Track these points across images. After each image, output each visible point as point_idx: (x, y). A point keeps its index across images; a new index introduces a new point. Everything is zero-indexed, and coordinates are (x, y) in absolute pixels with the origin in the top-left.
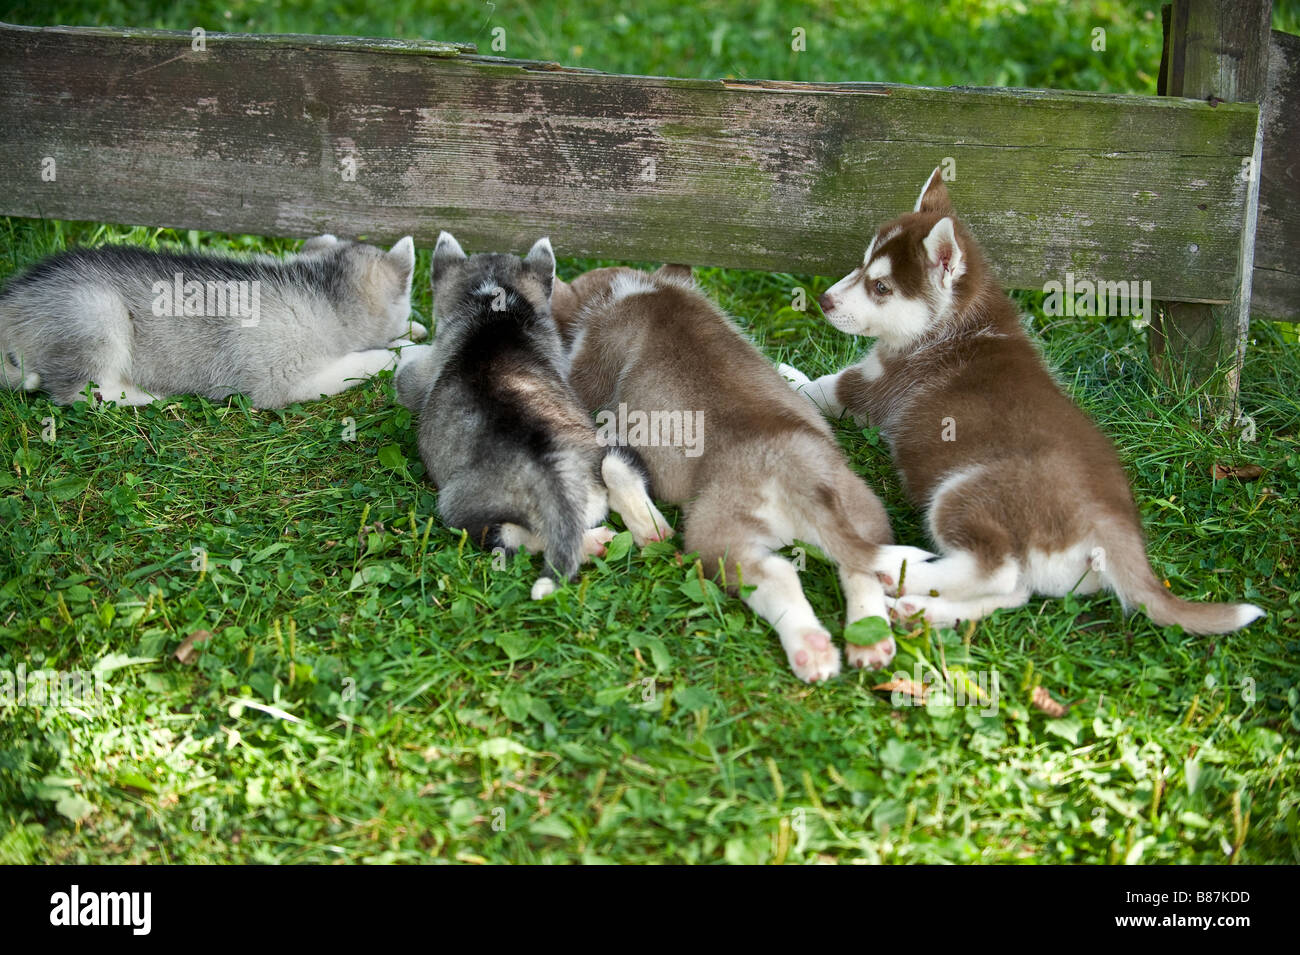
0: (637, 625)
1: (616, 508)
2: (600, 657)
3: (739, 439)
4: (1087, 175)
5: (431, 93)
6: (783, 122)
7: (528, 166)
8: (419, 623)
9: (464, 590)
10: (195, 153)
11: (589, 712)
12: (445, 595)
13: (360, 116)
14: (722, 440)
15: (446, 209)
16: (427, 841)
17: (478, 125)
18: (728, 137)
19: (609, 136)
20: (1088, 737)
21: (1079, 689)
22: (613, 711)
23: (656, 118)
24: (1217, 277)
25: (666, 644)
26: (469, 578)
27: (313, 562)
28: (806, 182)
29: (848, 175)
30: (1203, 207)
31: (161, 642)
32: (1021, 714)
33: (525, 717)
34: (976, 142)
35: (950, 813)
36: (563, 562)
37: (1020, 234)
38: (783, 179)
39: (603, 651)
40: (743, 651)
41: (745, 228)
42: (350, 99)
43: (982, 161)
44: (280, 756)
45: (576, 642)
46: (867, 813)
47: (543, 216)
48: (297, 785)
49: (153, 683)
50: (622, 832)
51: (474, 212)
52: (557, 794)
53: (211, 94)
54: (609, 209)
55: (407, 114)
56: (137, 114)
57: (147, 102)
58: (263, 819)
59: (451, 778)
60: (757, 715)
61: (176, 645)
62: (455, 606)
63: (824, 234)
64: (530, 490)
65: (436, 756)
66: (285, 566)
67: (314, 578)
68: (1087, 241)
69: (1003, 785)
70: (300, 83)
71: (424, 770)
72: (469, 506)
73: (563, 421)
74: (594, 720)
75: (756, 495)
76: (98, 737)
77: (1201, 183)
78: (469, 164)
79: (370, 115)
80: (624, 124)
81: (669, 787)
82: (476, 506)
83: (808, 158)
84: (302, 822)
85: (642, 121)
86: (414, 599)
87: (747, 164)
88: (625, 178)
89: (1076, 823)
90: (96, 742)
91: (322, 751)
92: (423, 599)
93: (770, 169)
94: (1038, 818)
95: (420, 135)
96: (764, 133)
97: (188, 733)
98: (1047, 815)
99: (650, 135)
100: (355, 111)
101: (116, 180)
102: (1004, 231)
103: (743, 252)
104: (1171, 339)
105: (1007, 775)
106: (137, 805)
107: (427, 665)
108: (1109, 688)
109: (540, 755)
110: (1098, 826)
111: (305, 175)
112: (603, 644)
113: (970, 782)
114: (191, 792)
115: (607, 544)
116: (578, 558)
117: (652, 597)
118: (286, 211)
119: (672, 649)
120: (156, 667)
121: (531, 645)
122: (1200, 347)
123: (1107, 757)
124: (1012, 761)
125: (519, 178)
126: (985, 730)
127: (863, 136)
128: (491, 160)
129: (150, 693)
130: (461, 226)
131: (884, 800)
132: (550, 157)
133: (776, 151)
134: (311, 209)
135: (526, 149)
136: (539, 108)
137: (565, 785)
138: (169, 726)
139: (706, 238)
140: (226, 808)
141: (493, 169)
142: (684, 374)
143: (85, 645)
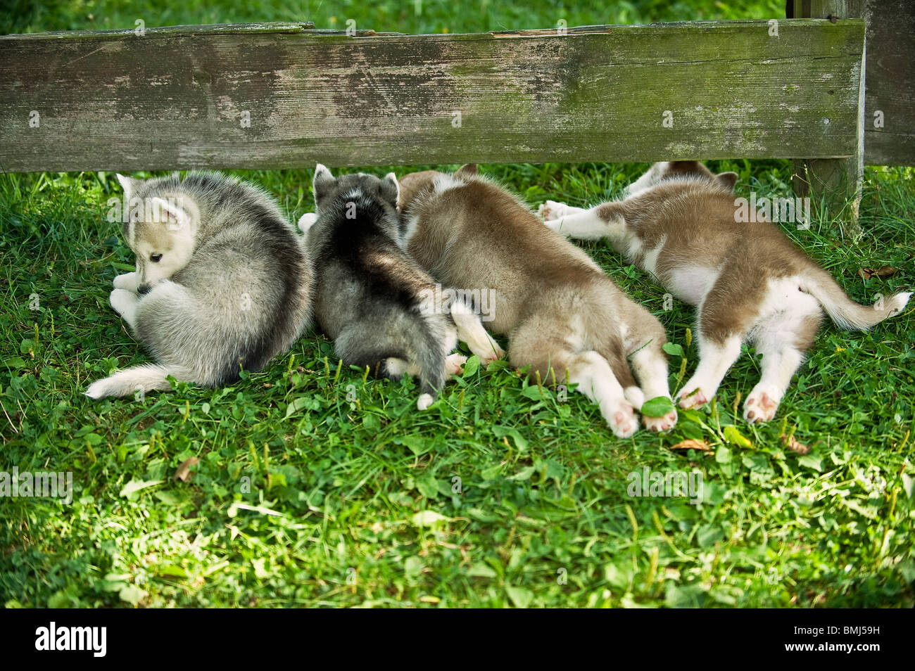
0: (495, 420)
1: (463, 339)
2: (477, 446)
3: (550, 286)
4: (751, 77)
5: (284, 59)
6: (536, 58)
7: (357, 105)
8: (342, 435)
9: (369, 408)
10: (116, 117)
11: (482, 486)
12: (355, 413)
13: (234, 79)
14: (538, 287)
15: (300, 140)
16: (391, 591)
17: (319, 79)
18: (498, 72)
19: (414, 78)
20: (828, 465)
21: (813, 434)
22: (497, 483)
23: (446, 63)
24: (843, 140)
25: (520, 432)
26: (371, 399)
27: (254, 400)
28: (555, 99)
29: (584, 92)
30: (832, 92)
31: (162, 469)
32: (780, 455)
33: (436, 494)
34: (673, 61)
35: (747, 530)
36: (435, 380)
37: (707, 122)
38: (539, 98)
39: (478, 441)
40: (574, 431)
41: (513, 135)
42: (225, 68)
43: (677, 74)
44: (273, 541)
45: (457, 437)
46: (692, 535)
47: (370, 139)
48: (287, 560)
49: (165, 498)
50: (527, 568)
51: (321, 140)
52: (473, 547)
53: (125, 74)
54: (417, 129)
55: (268, 75)
56: (71, 93)
57: (78, 83)
58: (270, 588)
59: (396, 543)
60: (595, 475)
61: (174, 470)
62: (365, 420)
63: (570, 133)
64: (405, 333)
65: (381, 529)
66: (238, 405)
67: (257, 410)
68: (753, 123)
69: (779, 505)
70: (189, 60)
71: (374, 540)
72: (362, 347)
73: (419, 282)
74: (485, 491)
75: (567, 327)
76: (135, 541)
77: (828, 76)
78: (314, 107)
79: (241, 78)
80: (424, 69)
81: (549, 532)
82: (366, 347)
83: (555, 82)
84: (298, 587)
85: (437, 66)
86: (334, 418)
87: (513, 90)
88: (427, 107)
89: (837, 527)
90: (135, 545)
91: (300, 534)
92: (341, 418)
93: (529, 91)
94: (808, 526)
95: (278, 89)
96: (524, 67)
97: (198, 532)
98: (814, 522)
99: (443, 75)
100: (230, 76)
101: (59, 141)
102: (695, 120)
103: (514, 152)
104: (813, 185)
105: (780, 498)
106: (176, 588)
107: (360, 465)
108: (830, 429)
109: (454, 520)
110: (852, 527)
111: (196, 125)
112: (478, 436)
113: (755, 506)
114: (213, 574)
115: (463, 366)
116: (443, 377)
117: (501, 400)
118: (184, 152)
119: (526, 435)
120: (163, 487)
121: (427, 443)
122: (833, 188)
123: (843, 478)
124: (781, 488)
125: (351, 114)
126: (757, 468)
127: (593, 63)
128: (330, 102)
129: (163, 506)
130: (311, 151)
131: (702, 525)
132: (373, 97)
133: (533, 79)
134: (203, 148)
135: (355, 93)
136: (363, 63)
137: (477, 539)
138: (183, 528)
139: (487, 143)
140: (241, 583)
141: (332, 109)
142: (499, 242)
143: (110, 477)
